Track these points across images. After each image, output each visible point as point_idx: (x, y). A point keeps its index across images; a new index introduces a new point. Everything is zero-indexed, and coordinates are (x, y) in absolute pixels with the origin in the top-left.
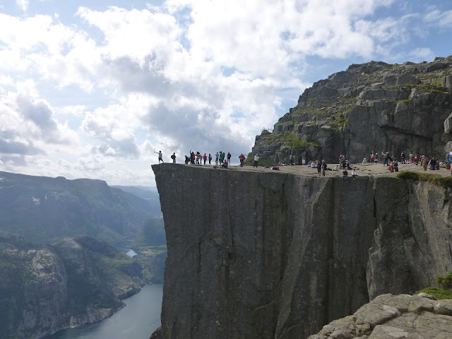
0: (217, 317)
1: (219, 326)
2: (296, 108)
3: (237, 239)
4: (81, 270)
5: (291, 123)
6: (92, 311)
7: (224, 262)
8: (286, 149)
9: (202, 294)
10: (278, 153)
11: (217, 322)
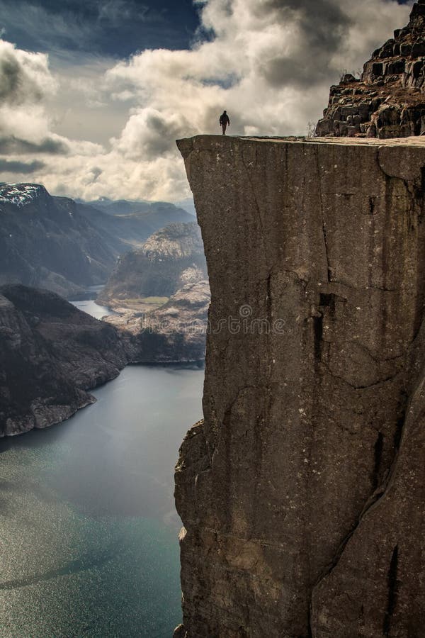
0: (301, 403)
1: (304, 417)
2: (407, 30)
3: (338, 270)
4: (17, 342)
5: (397, 58)
6: (40, 410)
7: (313, 310)
8: (391, 110)
9: (273, 365)
10: (374, 119)
11: (301, 410)
